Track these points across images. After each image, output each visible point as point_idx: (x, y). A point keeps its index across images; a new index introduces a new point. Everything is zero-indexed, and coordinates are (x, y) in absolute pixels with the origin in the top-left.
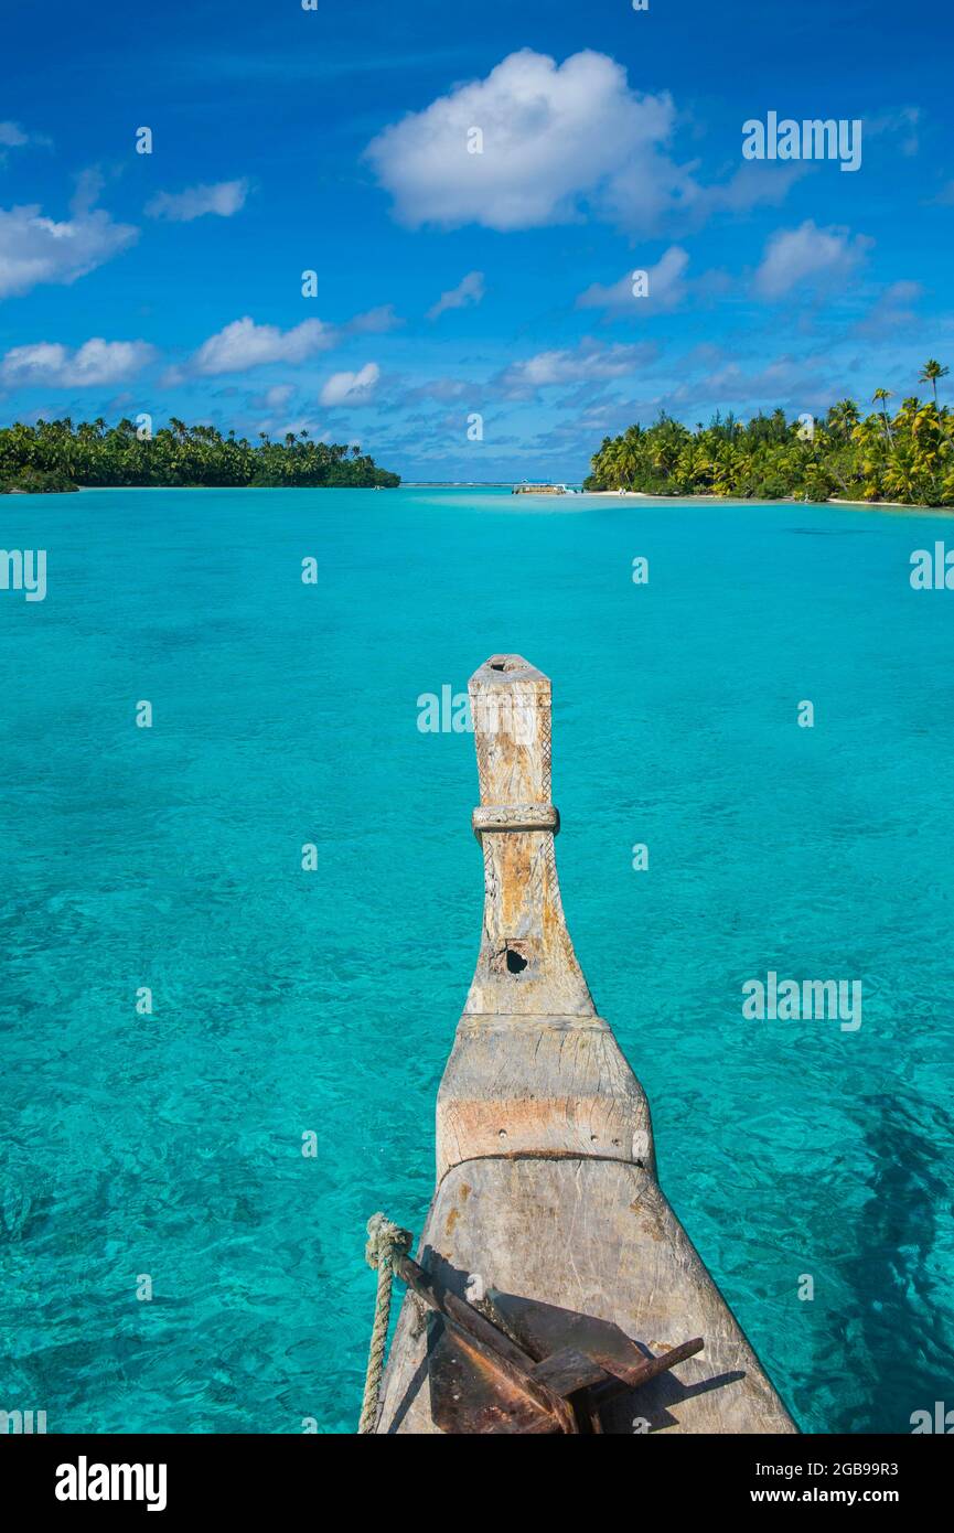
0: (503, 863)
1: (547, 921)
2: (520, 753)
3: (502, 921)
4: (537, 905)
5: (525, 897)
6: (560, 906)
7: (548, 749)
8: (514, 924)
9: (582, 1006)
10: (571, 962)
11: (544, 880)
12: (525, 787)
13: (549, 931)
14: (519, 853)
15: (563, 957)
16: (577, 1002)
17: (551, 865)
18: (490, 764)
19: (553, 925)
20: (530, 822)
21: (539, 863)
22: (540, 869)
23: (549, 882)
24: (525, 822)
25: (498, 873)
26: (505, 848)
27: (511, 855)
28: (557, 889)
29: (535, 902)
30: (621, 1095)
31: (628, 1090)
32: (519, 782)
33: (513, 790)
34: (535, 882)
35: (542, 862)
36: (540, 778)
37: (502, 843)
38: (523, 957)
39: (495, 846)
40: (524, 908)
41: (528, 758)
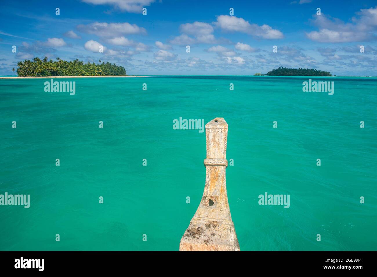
0: (211, 174)
1: (221, 191)
2: (218, 144)
3: (209, 191)
4: (219, 187)
5: (216, 184)
6: (225, 187)
7: (226, 144)
8: (212, 192)
9: (227, 217)
10: (226, 204)
11: (222, 180)
12: (219, 154)
13: (222, 194)
14: (216, 172)
15: (224, 202)
16: (226, 216)
17: (224, 176)
18: (210, 147)
19: (223, 193)
20: (219, 164)
21: (221, 175)
22: (221, 177)
23: (223, 180)
24: (218, 163)
25: (210, 177)
26: (212, 171)
27: (213, 172)
28: (225, 183)
29: (219, 186)
30: (232, 246)
31: (234, 244)
32: (217, 152)
33: (216, 155)
34: (219, 180)
35: (222, 175)
36: (223, 152)
37: (211, 169)
38: (213, 201)
39: (209, 169)
40: (216, 188)
41: (220, 146)
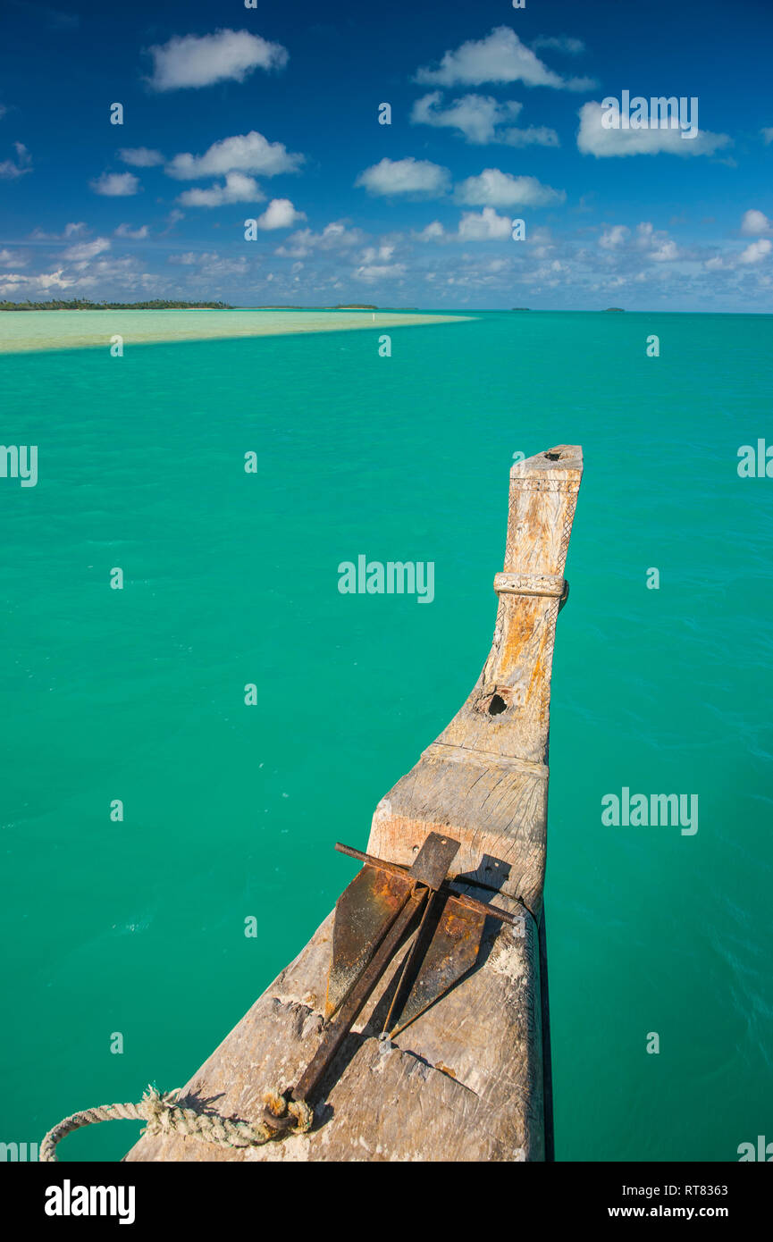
0: (512, 621)
1: (535, 675)
2: (544, 530)
3: (498, 669)
4: (531, 660)
5: (522, 652)
6: (549, 664)
7: (568, 529)
8: (506, 674)
9: (533, 752)
10: (543, 713)
11: (542, 640)
12: (543, 559)
13: (534, 684)
14: (526, 615)
15: (538, 707)
16: (531, 748)
17: (551, 629)
18: (517, 537)
19: (539, 679)
20: (539, 590)
21: (541, 625)
22: (541, 631)
23: (546, 642)
24: (535, 589)
25: (506, 630)
26: (516, 609)
27: (520, 615)
28: (551, 650)
29: (530, 657)
30: (522, 838)
31: (531, 835)
32: (538, 555)
33: (533, 561)
34: (534, 641)
35: (544, 625)
36: (557, 554)
37: (514, 606)
38: (506, 702)
39: (508, 606)
40: (519, 662)
41: (550, 535)
